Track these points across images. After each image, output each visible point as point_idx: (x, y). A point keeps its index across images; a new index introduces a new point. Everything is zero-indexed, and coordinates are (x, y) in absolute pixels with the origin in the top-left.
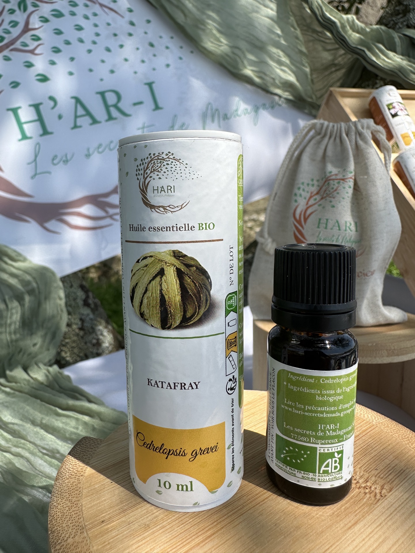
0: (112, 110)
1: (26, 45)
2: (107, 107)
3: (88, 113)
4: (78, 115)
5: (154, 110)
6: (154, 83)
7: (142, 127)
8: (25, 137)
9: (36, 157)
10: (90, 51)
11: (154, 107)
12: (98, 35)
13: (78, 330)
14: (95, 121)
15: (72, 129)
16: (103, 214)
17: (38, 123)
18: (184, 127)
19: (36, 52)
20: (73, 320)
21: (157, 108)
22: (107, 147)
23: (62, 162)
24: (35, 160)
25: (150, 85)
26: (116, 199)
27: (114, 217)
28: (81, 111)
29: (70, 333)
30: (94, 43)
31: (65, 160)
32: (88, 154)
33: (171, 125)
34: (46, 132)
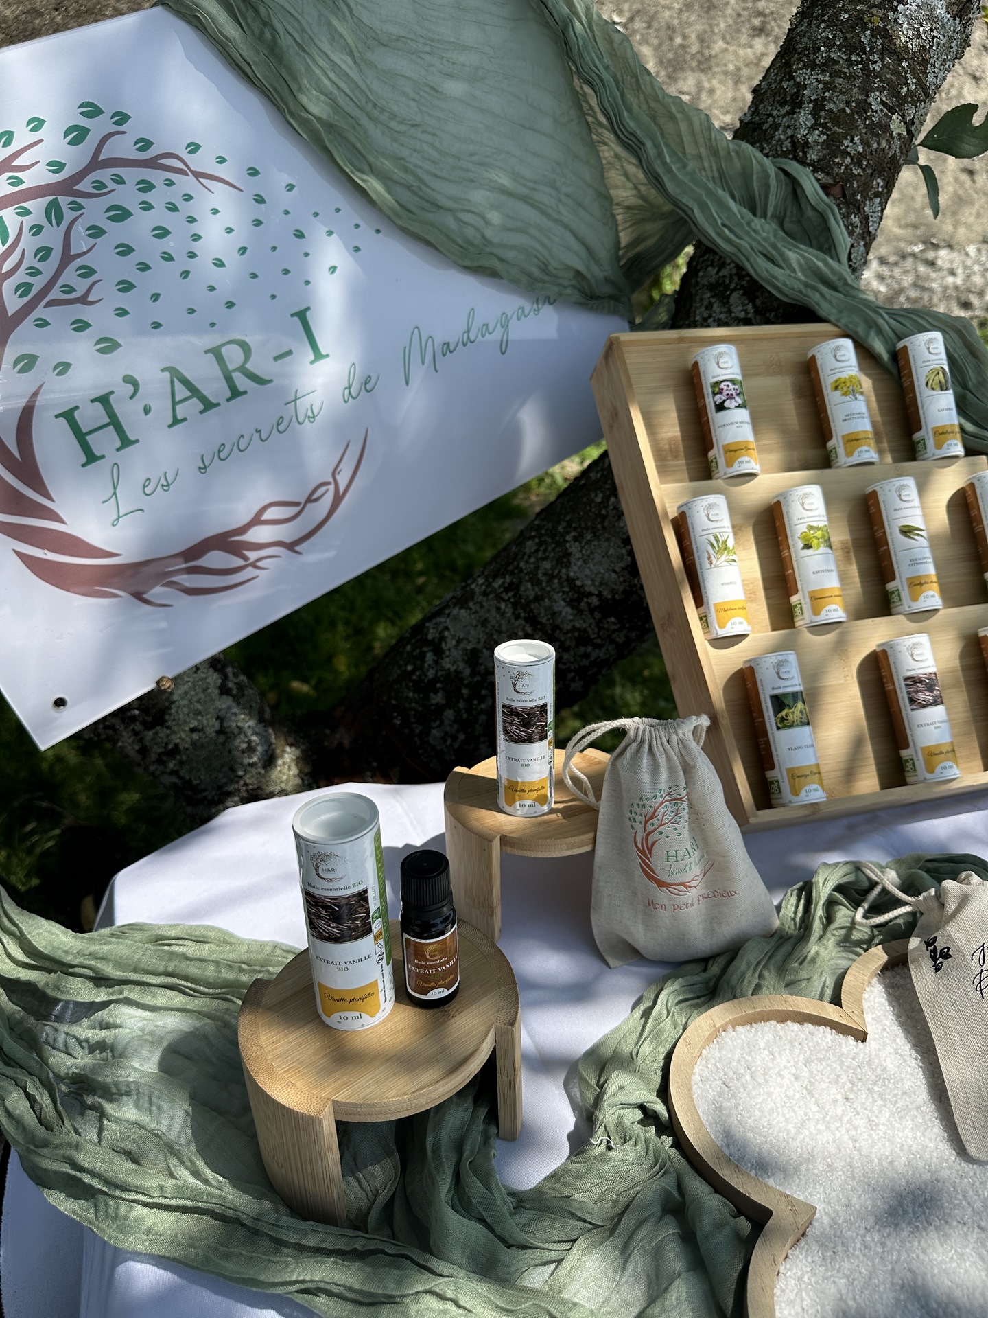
0: (237, 378)
1: (70, 290)
2: (227, 374)
3: (195, 392)
4: (177, 399)
5: (312, 363)
6: (308, 308)
7: (293, 398)
8: (91, 458)
9: (115, 488)
10: (185, 274)
11: (312, 357)
12: (197, 237)
13: (214, 734)
14: (208, 405)
15: (170, 426)
16: (241, 562)
17: (111, 427)
18: (367, 384)
19: (90, 299)
20: (205, 722)
21: (318, 356)
22: (235, 447)
23: (159, 487)
24: (115, 493)
25: (302, 316)
26: (260, 534)
27: (259, 564)
28: (182, 392)
29: (202, 740)
30: (192, 255)
31: (165, 483)
32: (202, 466)
33: (347, 385)
34: (126, 442)
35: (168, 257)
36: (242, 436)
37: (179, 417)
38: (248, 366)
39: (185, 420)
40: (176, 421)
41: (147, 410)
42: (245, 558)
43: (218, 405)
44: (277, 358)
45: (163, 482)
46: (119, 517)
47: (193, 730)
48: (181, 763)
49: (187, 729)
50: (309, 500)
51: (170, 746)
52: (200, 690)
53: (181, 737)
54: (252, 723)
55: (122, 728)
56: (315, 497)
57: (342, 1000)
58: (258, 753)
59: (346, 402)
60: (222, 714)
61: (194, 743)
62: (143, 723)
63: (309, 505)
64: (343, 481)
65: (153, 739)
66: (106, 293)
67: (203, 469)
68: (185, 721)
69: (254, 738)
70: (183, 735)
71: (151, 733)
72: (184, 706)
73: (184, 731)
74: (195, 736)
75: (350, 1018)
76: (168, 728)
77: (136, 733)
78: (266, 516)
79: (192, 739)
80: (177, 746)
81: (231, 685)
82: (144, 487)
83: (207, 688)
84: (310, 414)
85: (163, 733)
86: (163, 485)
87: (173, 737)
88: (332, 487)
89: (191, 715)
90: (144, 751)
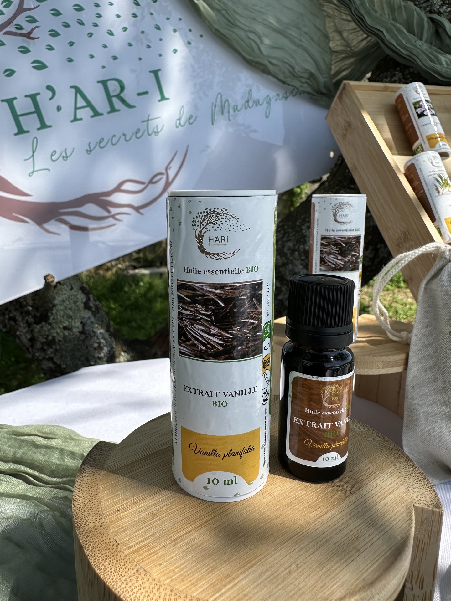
0: (115, 100)
1: (21, 28)
2: (109, 97)
3: (89, 105)
4: (78, 106)
5: (159, 101)
6: (159, 70)
7: (146, 119)
8: (21, 131)
9: (33, 152)
10: (90, 35)
11: (159, 98)
12: (99, 16)
13: (78, 333)
14: (96, 114)
15: (72, 121)
16: (106, 214)
17: (35, 115)
18: (191, 120)
19: (32, 36)
20: (73, 324)
21: (163, 98)
22: (110, 142)
23: (61, 158)
24: (33, 156)
25: (156, 73)
26: (119, 198)
27: (117, 217)
28: (81, 102)
29: (70, 336)
30: (96, 25)
31: (65, 155)
32: (89, 149)
33: (178, 117)
34: (43, 126)
35: (81, 23)
36: (114, 136)
37: (78, 117)
38: (122, 95)
39: (81, 119)
40: (75, 119)
41: (59, 109)
42: (109, 212)
43: (102, 114)
44: (139, 94)
45: (64, 154)
46: (34, 171)
47: (65, 328)
48: (56, 350)
49: (61, 326)
50: (151, 182)
51: (50, 338)
52: (71, 301)
53: (57, 333)
54: (102, 331)
55: (20, 319)
56: (154, 180)
57: (215, 453)
58: (104, 351)
59: (177, 127)
60: (84, 320)
61: (65, 337)
62: (35, 317)
63: (150, 186)
64: (172, 173)
65: (39, 331)
66: (42, 34)
67: (89, 151)
68: (61, 321)
69: (102, 341)
70: (59, 331)
71: (38, 327)
72: (61, 310)
73: (60, 328)
74: (66, 333)
75: (221, 482)
76: (50, 324)
77: (29, 325)
78: (124, 187)
79: (64, 334)
80: (54, 338)
81: (91, 304)
82: (52, 155)
83: (77, 302)
84: (155, 130)
85: (46, 327)
86: (63, 157)
87: (52, 331)
88: (165, 177)
89: (65, 317)
90: (32, 340)
